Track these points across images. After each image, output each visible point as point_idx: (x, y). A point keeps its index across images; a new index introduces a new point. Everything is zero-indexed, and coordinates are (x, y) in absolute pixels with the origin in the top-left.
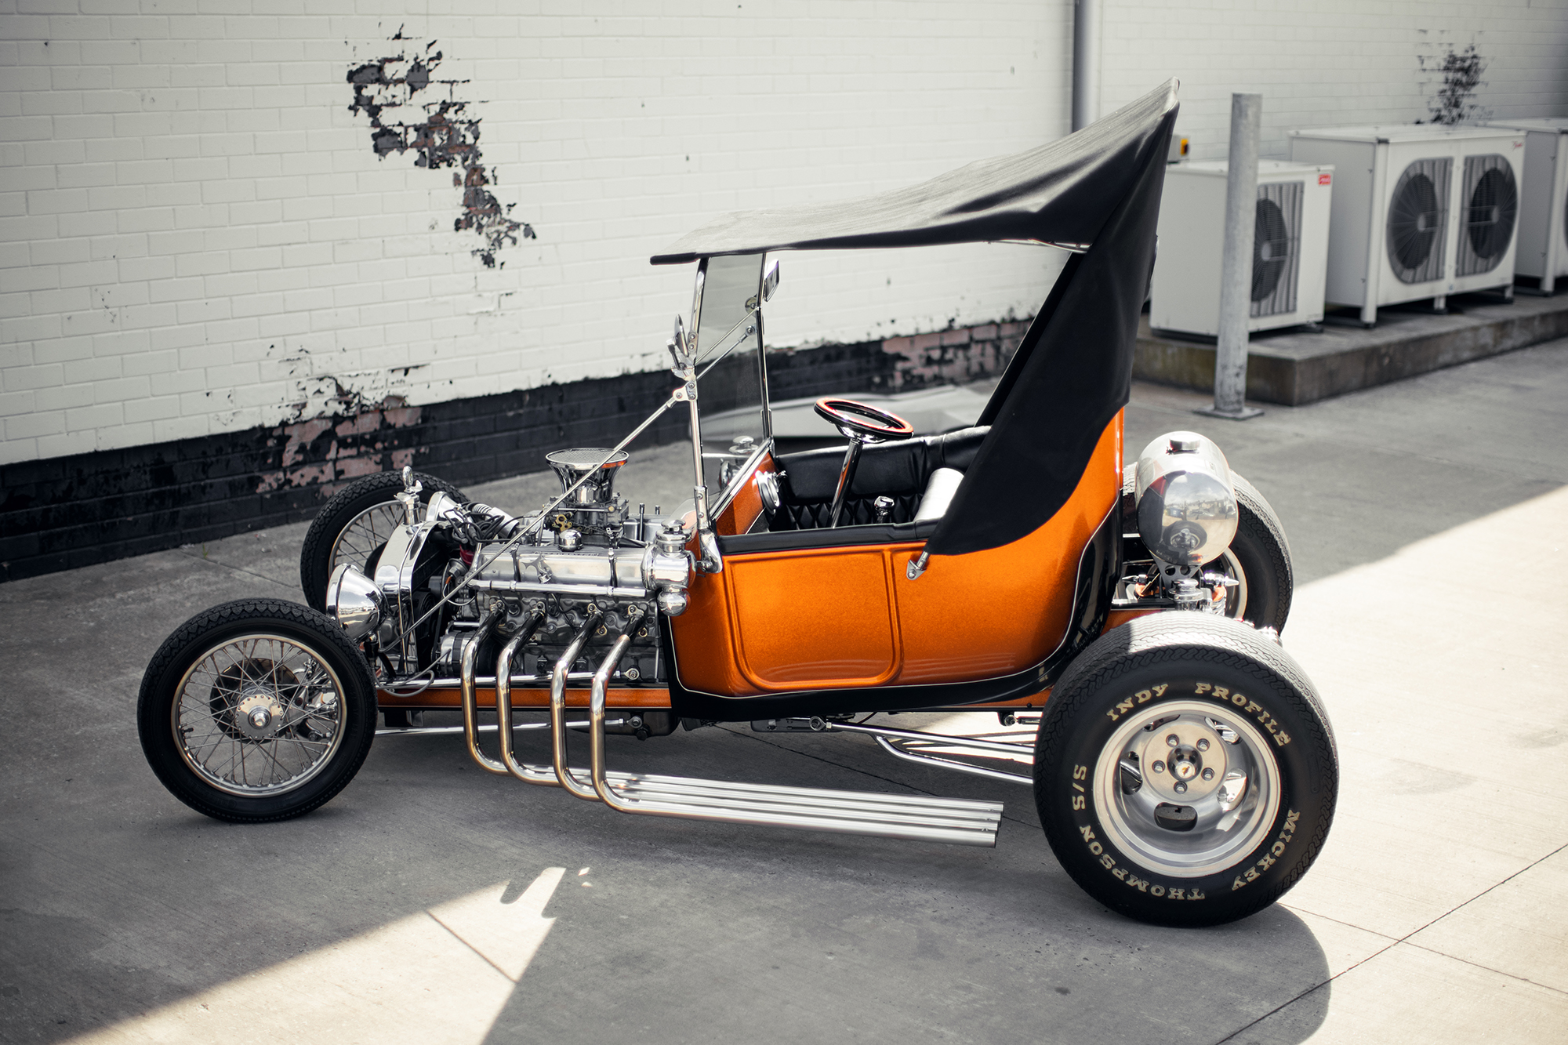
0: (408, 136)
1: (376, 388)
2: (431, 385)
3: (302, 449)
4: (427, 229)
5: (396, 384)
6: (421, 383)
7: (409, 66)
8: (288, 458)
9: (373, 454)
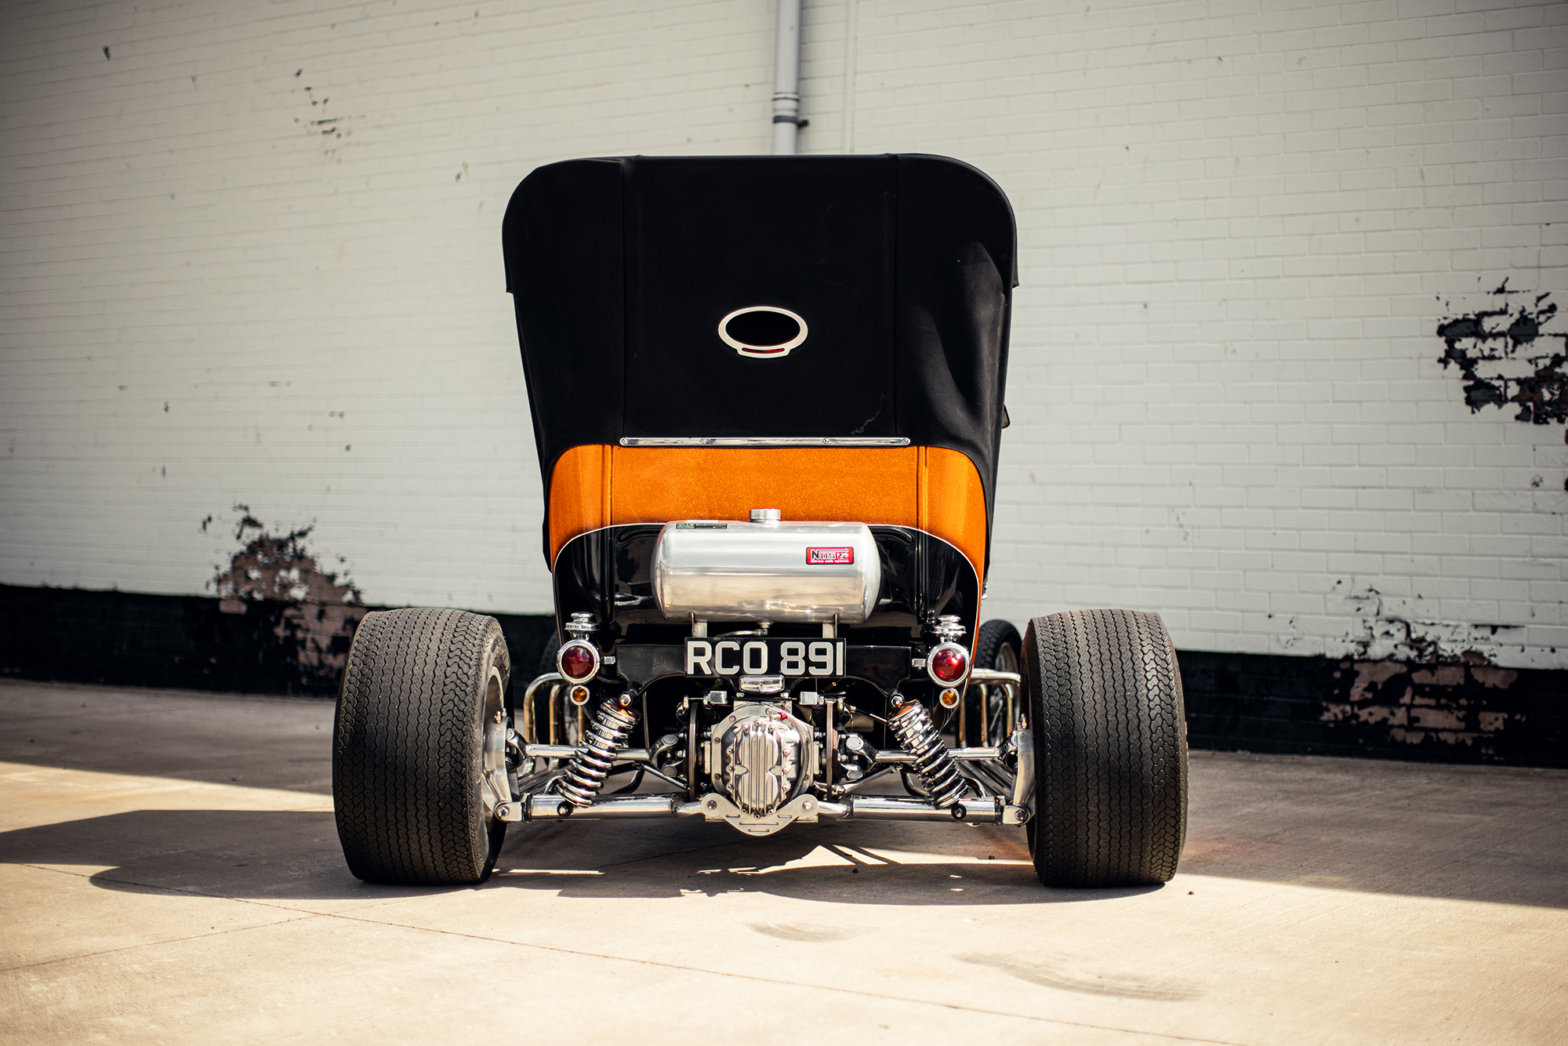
0: (1508, 391)
1: (1455, 641)
2: (1527, 648)
3: (1371, 687)
4: (1529, 485)
5: (1479, 641)
6: (1513, 645)
7: (1513, 320)
8: (1356, 694)
9: (1455, 708)
